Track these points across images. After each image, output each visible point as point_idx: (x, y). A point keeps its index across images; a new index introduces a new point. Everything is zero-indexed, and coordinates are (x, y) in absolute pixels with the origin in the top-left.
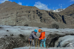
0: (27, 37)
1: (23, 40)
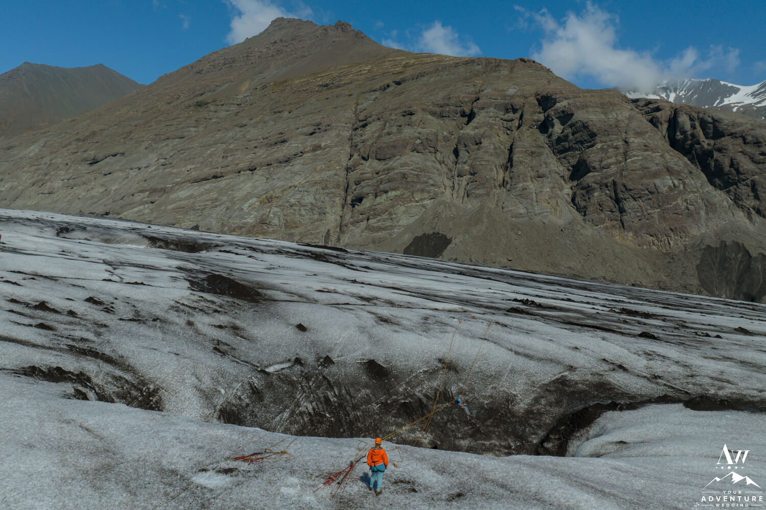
0: (407, 383)
1: (383, 398)
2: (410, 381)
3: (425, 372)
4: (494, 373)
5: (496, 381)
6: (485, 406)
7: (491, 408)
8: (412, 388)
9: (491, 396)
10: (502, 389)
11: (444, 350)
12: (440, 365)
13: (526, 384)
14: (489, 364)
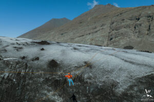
2: (66, 70)
3: (75, 66)
4: (109, 70)
5: (110, 74)
6: (99, 87)
7: (102, 89)
8: (65, 73)
9: (104, 82)
10: (111, 78)
11: (90, 58)
12: (84, 64)
13: (127, 77)
14: (108, 65)
